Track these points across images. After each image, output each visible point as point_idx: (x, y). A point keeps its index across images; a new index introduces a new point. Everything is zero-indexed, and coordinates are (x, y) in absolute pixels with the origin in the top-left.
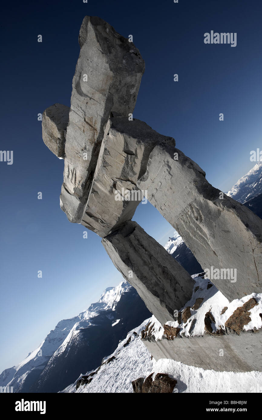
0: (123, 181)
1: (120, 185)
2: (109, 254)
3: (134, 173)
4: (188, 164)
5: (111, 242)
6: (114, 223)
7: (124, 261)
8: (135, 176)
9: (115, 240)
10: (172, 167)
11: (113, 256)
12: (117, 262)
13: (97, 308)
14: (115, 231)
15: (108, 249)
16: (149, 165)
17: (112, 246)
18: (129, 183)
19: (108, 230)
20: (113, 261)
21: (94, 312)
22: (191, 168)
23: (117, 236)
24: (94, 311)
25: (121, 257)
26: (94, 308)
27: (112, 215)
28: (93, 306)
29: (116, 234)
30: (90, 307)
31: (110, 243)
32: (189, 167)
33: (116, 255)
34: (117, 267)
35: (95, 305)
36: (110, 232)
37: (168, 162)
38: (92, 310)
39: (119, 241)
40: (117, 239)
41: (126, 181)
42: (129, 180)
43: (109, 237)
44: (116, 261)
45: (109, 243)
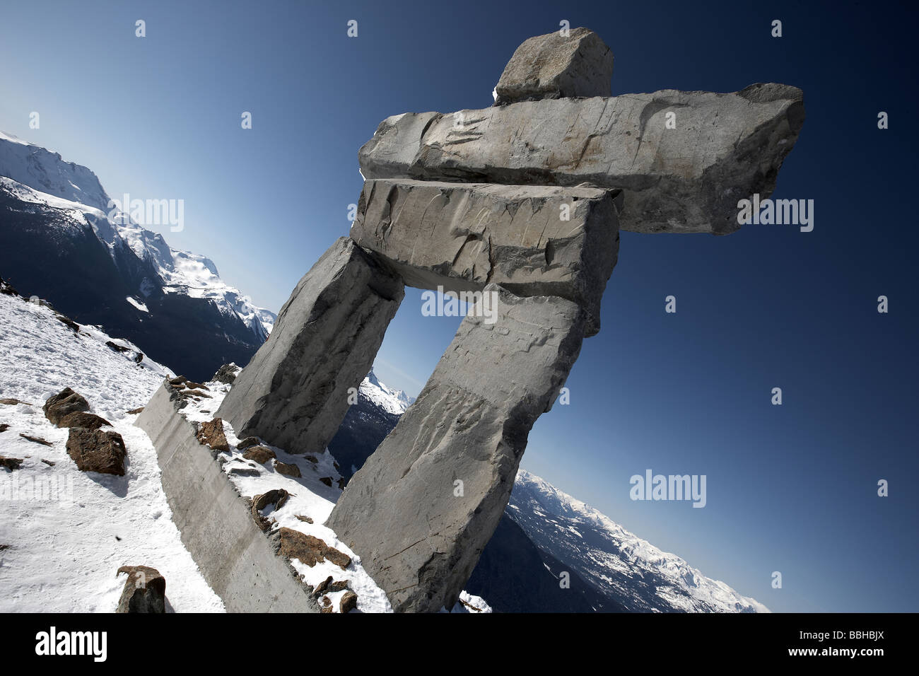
0: (487, 253)
1: (476, 249)
2: (320, 260)
3: (510, 274)
4: (558, 375)
5: (351, 260)
6: (392, 254)
7: (319, 298)
8: (505, 276)
9: (357, 265)
10: (545, 346)
11: (321, 271)
12: (310, 284)
13: (156, 249)
14: (374, 260)
15: (332, 256)
16: (535, 300)
17: (343, 264)
18: (488, 268)
19: (370, 244)
20: (310, 275)
21: (142, 245)
22: (552, 383)
23: (366, 268)
24: (146, 246)
25: (326, 290)
26: (152, 243)
27: (409, 247)
28: (156, 240)
29: (370, 265)
30: (151, 232)
31: (349, 258)
32: (553, 379)
33: (324, 278)
34: (300, 286)
35: (161, 243)
36: (368, 251)
37: (552, 336)
38: (147, 239)
39: (358, 277)
40: (359, 272)
41: (490, 260)
42: (492, 265)
43: (358, 251)
44: (314, 281)
45: (347, 256)
